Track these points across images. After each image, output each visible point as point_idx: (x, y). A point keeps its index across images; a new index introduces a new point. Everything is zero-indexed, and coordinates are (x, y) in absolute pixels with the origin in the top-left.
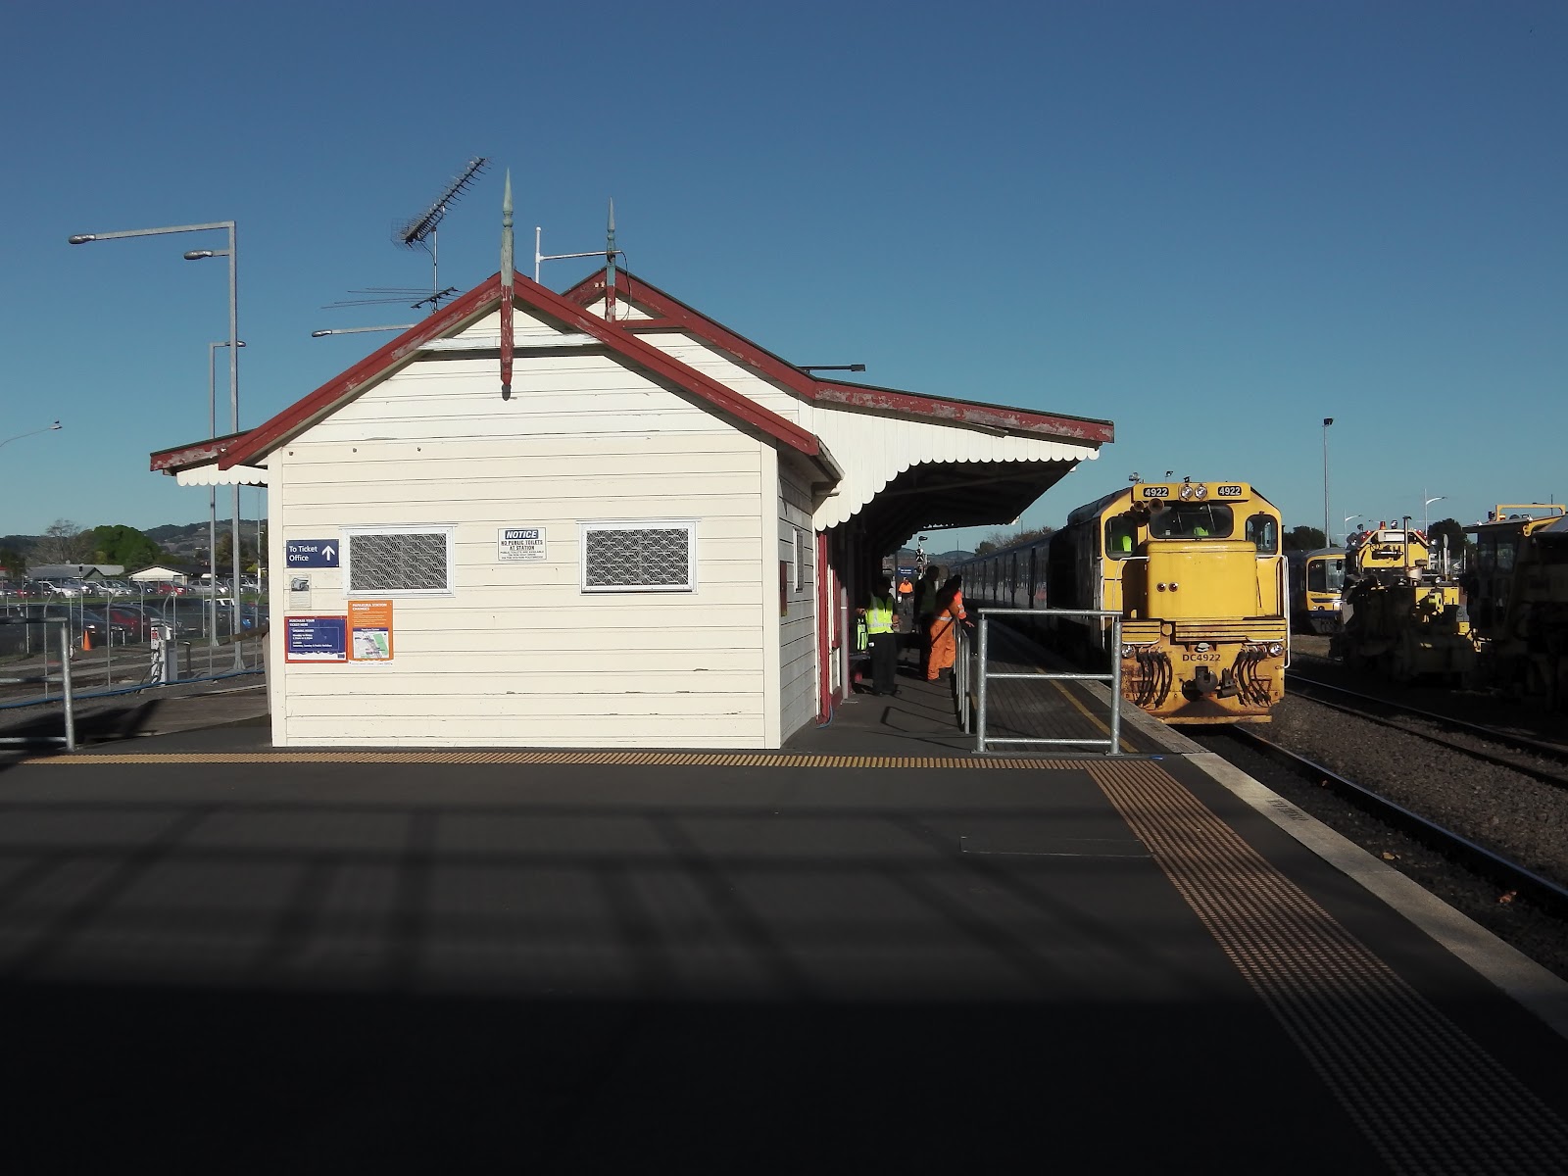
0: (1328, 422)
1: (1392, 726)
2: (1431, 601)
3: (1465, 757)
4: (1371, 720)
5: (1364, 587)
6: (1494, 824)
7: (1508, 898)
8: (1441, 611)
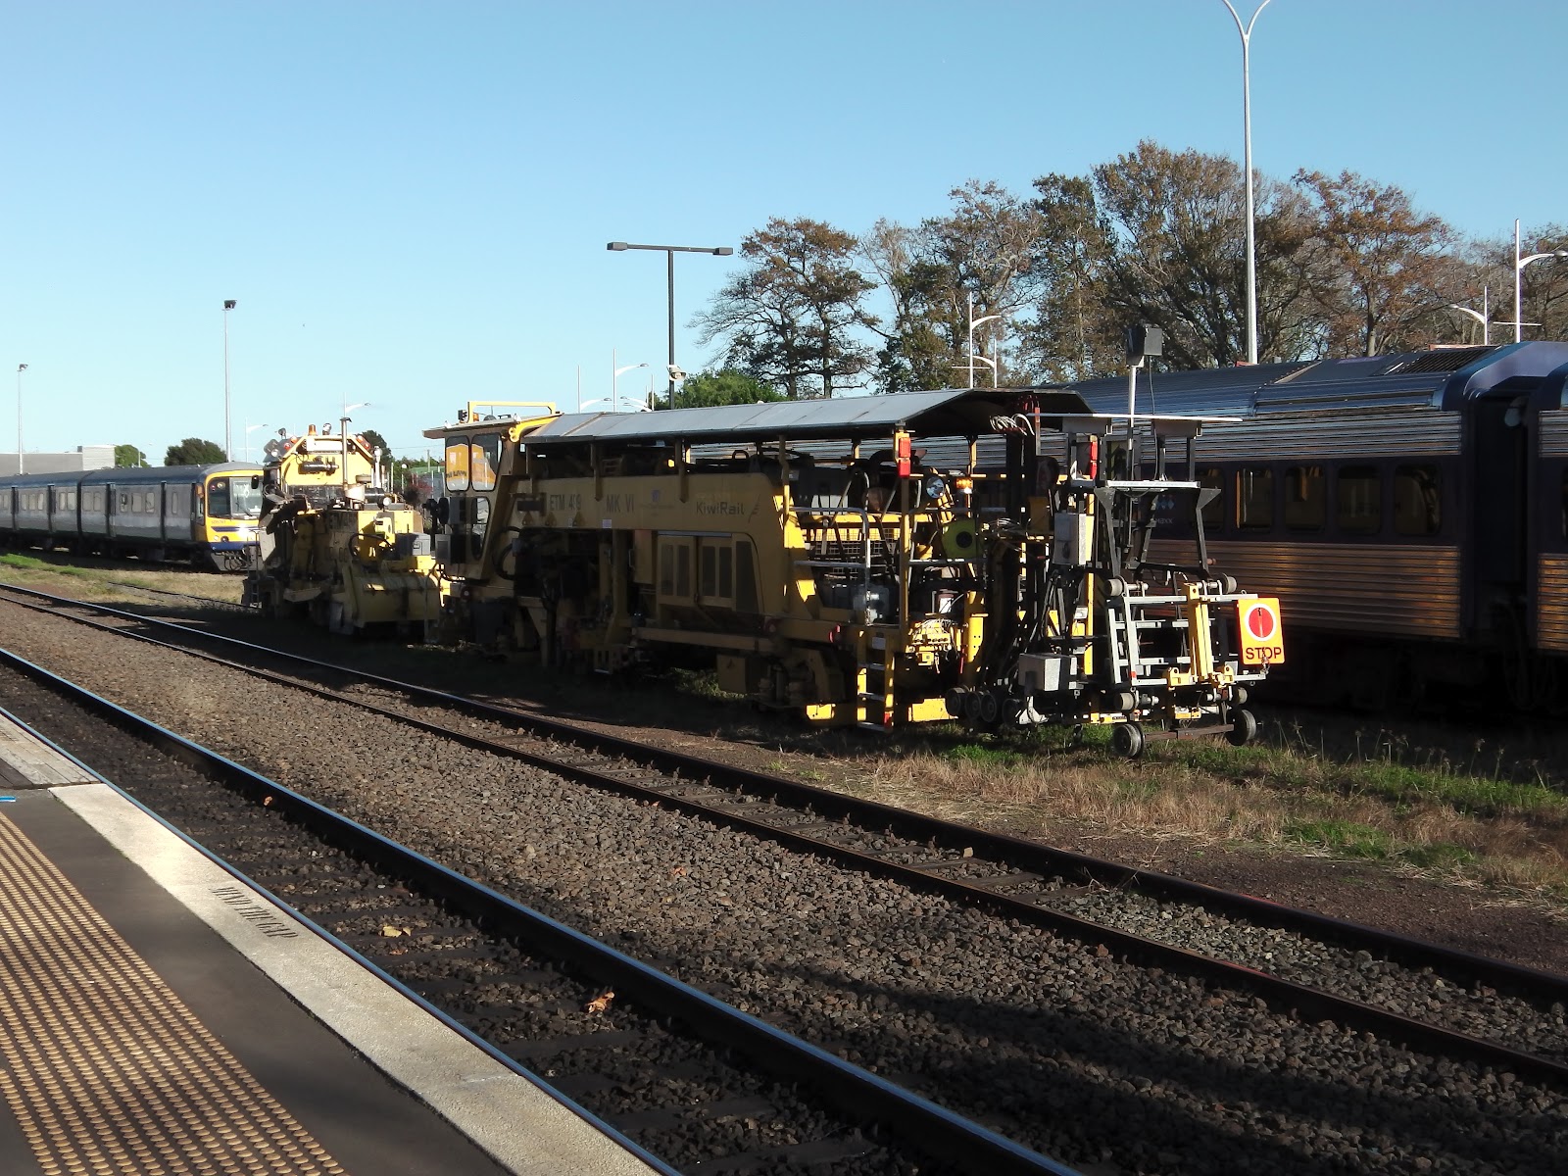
0: (229, 304)
1: (344, 701)
2: (378, 529)
3: (454, 746)
4: (314, 693)
5: (289, 510)
6: (530, 857)
7: (600, 1004)
8: (392, 540)
